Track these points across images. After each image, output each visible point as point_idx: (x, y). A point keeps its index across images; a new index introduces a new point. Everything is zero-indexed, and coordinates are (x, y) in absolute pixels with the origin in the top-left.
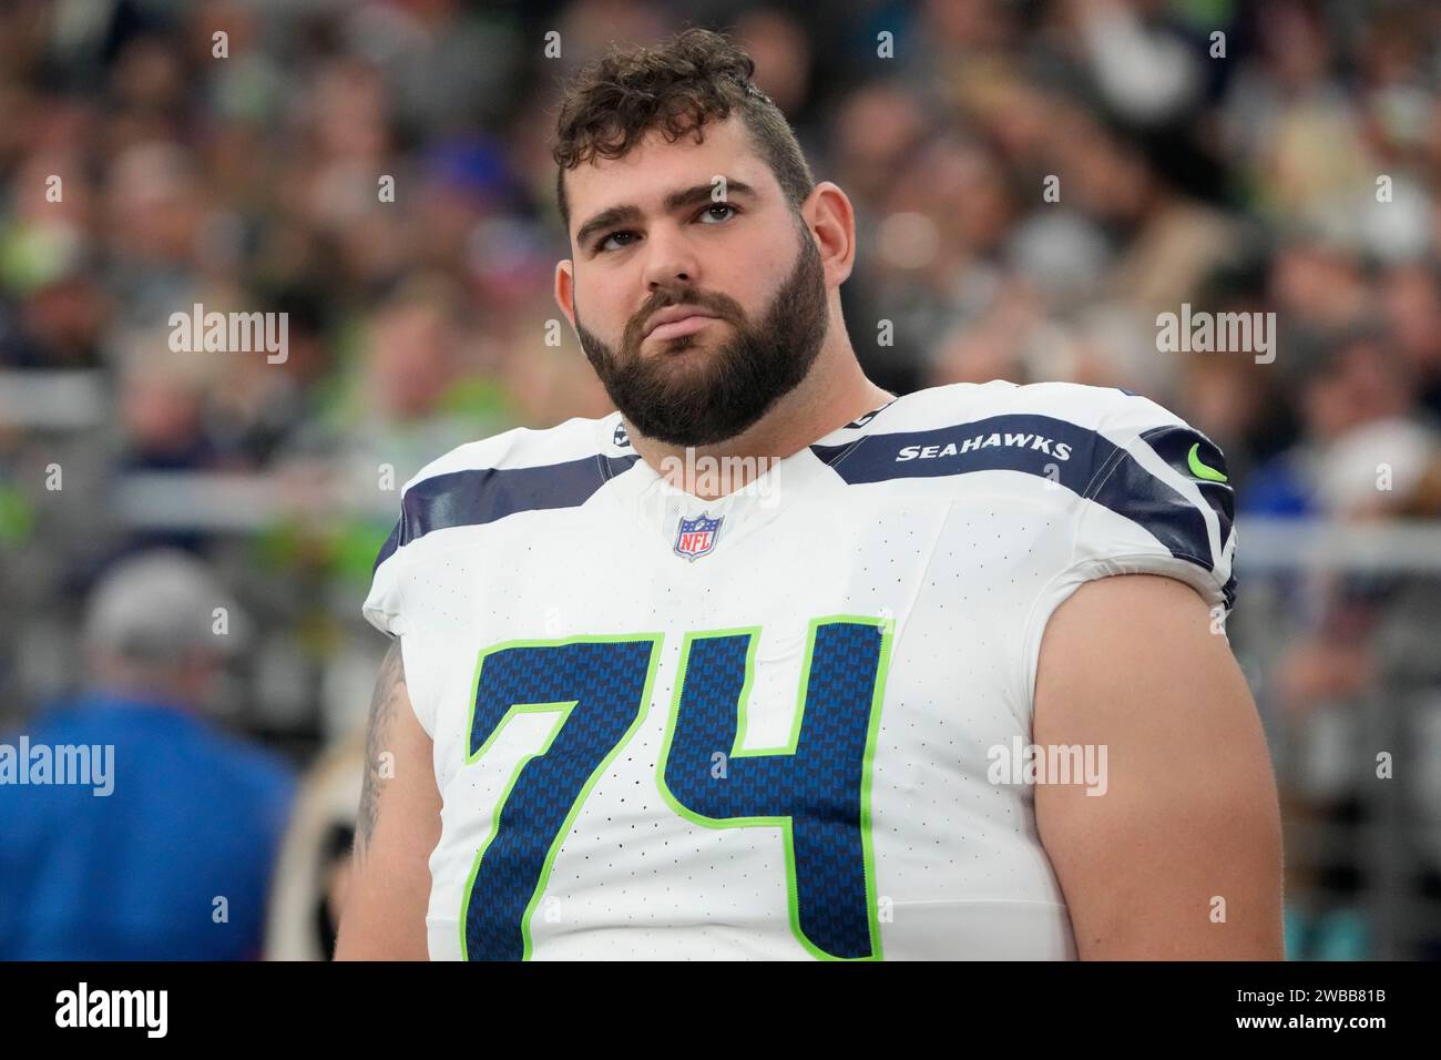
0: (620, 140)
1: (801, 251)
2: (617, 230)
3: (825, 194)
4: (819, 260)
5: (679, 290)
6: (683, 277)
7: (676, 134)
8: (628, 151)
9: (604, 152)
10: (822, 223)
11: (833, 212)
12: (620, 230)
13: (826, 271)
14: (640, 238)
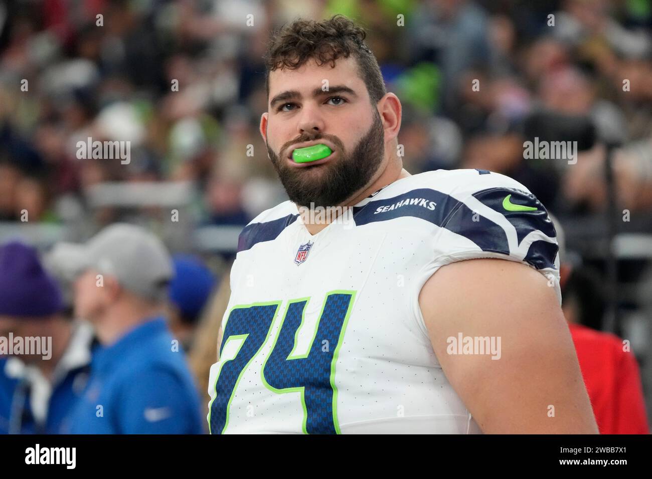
0: (296, 61)
1: (373, 123)
2: (289, 102)
3: (389, 98)
4: (382, 128)
5: (314, 134)
6: (316, 128)
7: (323, 62)
8: (299, 67)
9: (288, 66)
10: (386, 111)
11: (392, 107)
12: (290, 102)
13: (385, 134)
14: (300, 107)
